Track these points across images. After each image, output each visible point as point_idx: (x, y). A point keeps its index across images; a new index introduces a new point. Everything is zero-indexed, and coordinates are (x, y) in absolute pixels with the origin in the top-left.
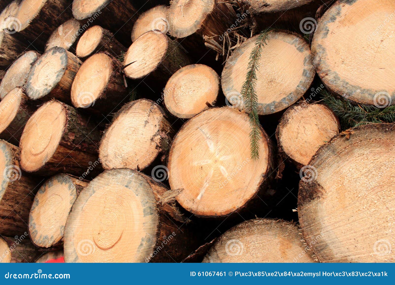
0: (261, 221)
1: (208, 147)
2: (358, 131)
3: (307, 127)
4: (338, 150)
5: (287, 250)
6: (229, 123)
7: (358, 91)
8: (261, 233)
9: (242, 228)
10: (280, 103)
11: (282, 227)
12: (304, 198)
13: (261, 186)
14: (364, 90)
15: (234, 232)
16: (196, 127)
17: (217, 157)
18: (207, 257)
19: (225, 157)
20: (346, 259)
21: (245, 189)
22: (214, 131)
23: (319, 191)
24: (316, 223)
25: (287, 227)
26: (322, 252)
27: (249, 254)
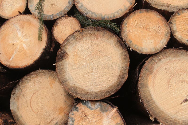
0: (42, 71)
1: (18, 34)
2: (86, 30)
3: (67, 27)
4: (76, 38)
5: (52, 84)
6: (30, 23)
7: (91, 13)
8: (41, 77)
9: (33, 74)
10: (56, 15)
11: (51, 74)
12: (59, 59)
13: (42, 54)
14: (93, 12)
15: (29, 76)
16: (12, 23)
17: (22, 39)
18: (15, 89)
19: (26, 39)
20: (75, 86)
21: (34, 55)
22: (21, 26)
23: (66, 56)
24: (63, 70)
25: (53, 74)
26: (65, 83)
27: (35, 87)
